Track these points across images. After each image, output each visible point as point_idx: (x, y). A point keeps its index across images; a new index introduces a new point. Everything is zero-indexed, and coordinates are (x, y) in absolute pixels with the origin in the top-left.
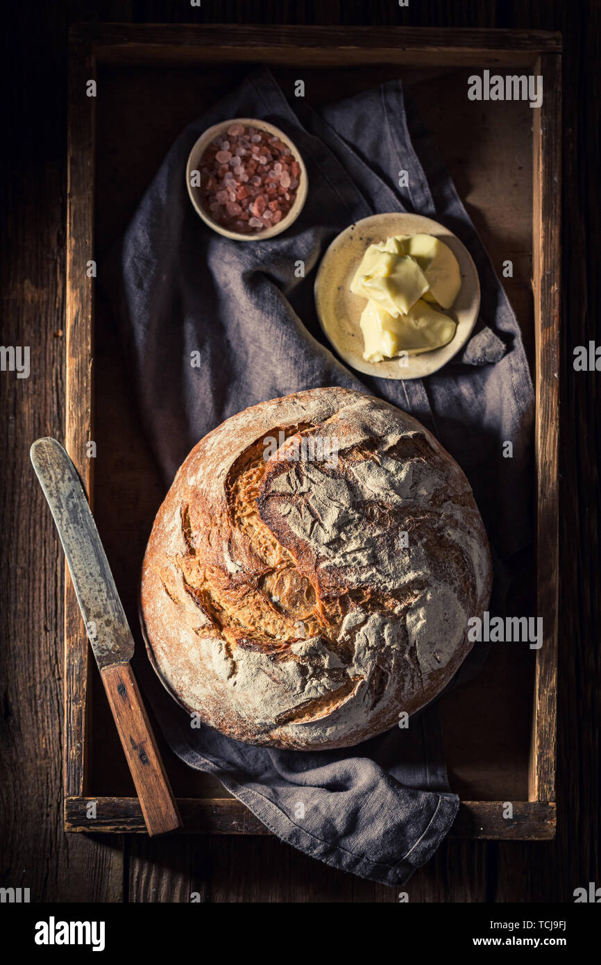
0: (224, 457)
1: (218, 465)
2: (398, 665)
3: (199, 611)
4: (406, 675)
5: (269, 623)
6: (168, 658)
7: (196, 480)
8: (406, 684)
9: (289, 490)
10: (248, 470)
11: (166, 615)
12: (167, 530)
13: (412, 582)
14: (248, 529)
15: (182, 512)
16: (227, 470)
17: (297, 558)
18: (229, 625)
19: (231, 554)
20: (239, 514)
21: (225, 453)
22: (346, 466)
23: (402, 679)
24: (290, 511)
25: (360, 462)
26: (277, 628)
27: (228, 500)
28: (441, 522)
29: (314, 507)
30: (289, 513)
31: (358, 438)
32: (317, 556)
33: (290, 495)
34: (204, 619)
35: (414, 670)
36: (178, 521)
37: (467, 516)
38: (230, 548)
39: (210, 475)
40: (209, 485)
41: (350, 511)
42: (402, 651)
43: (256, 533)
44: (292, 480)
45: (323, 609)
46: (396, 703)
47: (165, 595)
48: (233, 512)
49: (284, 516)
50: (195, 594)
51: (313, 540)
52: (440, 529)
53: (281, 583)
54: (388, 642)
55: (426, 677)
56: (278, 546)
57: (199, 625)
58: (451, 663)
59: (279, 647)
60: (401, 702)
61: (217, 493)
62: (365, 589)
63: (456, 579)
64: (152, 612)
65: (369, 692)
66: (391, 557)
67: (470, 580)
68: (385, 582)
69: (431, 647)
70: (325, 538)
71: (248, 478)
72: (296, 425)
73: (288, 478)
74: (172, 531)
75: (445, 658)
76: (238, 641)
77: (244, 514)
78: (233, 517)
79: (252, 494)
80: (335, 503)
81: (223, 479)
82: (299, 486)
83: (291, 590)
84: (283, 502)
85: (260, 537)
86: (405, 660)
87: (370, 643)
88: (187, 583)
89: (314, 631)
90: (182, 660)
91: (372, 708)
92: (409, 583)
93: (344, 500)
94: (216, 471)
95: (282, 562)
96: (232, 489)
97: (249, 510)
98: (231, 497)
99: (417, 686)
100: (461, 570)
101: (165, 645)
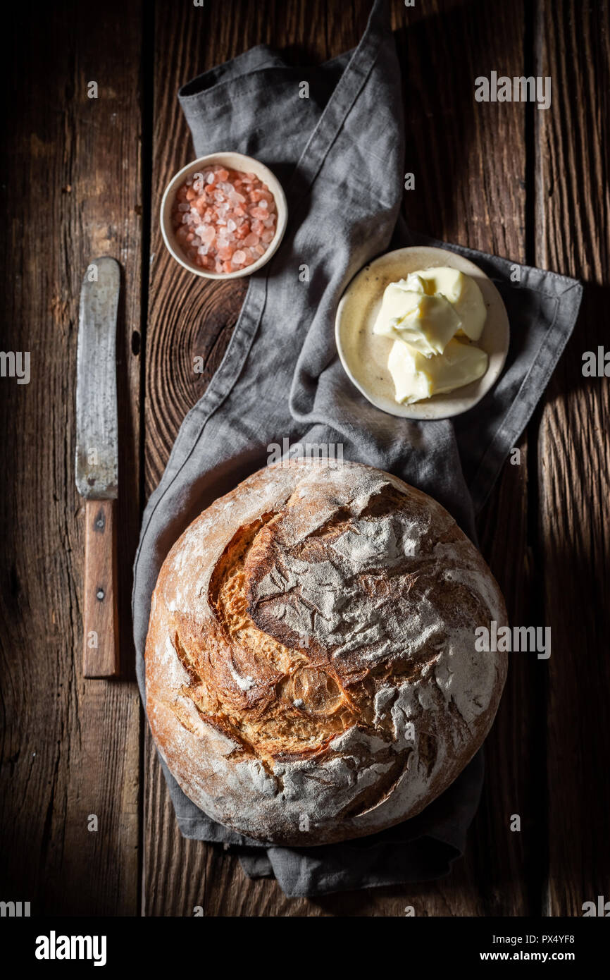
0: (198, 574)
1: (194, 584)
2: (443, 725)
3: (223, 737)
4: (453, 731)
5: (299, 729)
6: (205, 790)
7: (177, 605)
8: (455, 740)
9: (276, 590)
10: (227, 581)
11: (190, 749)
12: (163, 663)
13: (430, 639)
14: (247, 641)
15: (173, 640)
16: (207, 588)
17: (307, 655)
18: (258, 741)
19: (239, 672)
20: (232, 629)
21: (197, 569)
22: (325, 545)
23: (450, 737)
24: (285, 611)
25: (338, 537)
26: (309, 730)
27: (218, 617)
28: (437, 568)
29: (307, 599)
30: (284, 615)
31: (327, 513)
32: (327, 646)
33: (280, 595)
34: (230, 745)
35: (458, 723)
36: (171, 651)
37: (462, 551)
38: (235, 667)
39: (189, 596)
40: (192, 606)
41: (345, 591)
42: (442, 709)
43: (257, 642)
44: (277, 579)
45: (350, 697)
46: (450, 761)
47: (182, 729)
48: (226, 627)
49: (281, 619)
50: (214, 720)
51: (318, 633)
52: (439, 575)
53: (299, 684)
54: (425, 707)
55: (472, 725)
56: (283, 648)
57: (228, 752)
58: (492, 702)
59: (318, 749)
60: (455, 758)
61: (204, 613)
62: (386, 662)
63: (471, 620)
64: (174, 750)
65: (421, 761)
66: (400, 622)
67: (485, 614)
68: (403, 650)
69: (468, 696)
70: (330, 626)
71: (230, 590)
72: (260, 518)
73: (273, 579)
74: (168, 663)
75: (485, 701)
76: (275, 757)
77: (238, 627)
78: (228, 632)
79: (240, 604)
80: (327, 588)
81: (205, 598)
82: (285, 582)
83: (311, 689)
84: (275, 605)
85: (262, 645)
86: (448, 718)
87: (407, 713)
88: (201, 712)
89: (347, 721)
90: (221, 789)
91: (429, 775)
92: (427, 642)
93: (336, 580)
94: (195, 591)
95: (293, 665)
96: (217, 606)
97: (242, 621)
98: (219, 614)
99: (466, 737)
100: (473, 609)
101: (198, 779)
